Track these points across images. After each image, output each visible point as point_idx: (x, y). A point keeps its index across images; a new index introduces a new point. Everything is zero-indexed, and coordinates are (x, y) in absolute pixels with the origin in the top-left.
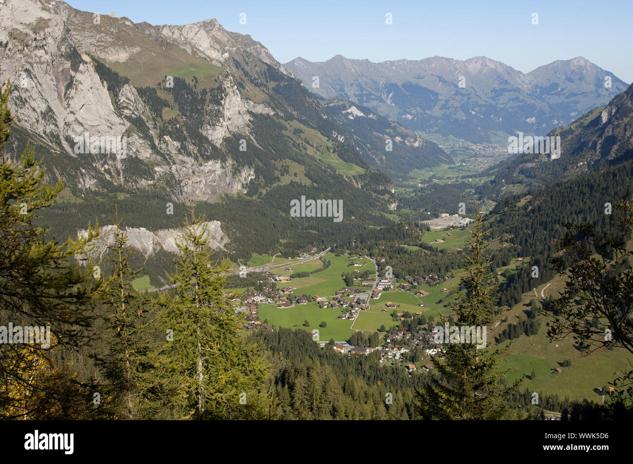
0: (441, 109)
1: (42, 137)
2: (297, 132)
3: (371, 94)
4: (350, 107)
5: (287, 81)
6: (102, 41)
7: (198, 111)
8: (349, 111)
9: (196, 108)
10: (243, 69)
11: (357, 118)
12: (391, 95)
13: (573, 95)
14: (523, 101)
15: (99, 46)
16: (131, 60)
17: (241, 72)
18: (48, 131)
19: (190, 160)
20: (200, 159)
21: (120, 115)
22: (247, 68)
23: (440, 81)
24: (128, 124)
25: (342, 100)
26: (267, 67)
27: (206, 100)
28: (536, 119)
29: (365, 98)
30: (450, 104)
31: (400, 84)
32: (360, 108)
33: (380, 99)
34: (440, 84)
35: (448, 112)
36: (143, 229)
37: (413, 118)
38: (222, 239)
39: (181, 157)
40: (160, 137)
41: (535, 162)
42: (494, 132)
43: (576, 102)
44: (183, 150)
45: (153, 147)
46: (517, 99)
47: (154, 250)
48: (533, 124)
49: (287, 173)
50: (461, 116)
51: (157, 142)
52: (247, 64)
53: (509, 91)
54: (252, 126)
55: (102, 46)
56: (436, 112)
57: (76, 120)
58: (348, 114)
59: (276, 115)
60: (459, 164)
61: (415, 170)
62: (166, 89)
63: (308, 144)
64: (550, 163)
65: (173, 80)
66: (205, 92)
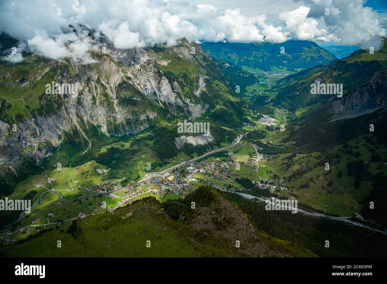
0: (253, 57)
1: (154, 101)
2: (217, 85)
4: (226, 63)
5: (210, 62)
6: (158, 58)
7: (192, 85)
8: (225, 65)
9: (191, 84)
10: (196, 58)
11: (228, 67)
12: (236, 51)
15: (158, 59)
17: (195, 59)
18: (155, 99)
19: (193, 105)
20: (196, 104)
21: (173, 91)
22: (197, 57)
24: (176, 94)
25: (223, 61)
26: (203, 57)
27: (194, 81)
28: (287, 62)
30: (257, 56)
32: (229, 63)
35: (256, 59)
37: (244, 61)
38: (212, 138)
39: (191, 104)
40: (185, 98)
41: (292, 94)
42: (272, 66)
44: (191, 102)
45: (183, 101)
47: (196, 144)
48: (286, 63)
50: (261, 60)
51: (184, 99)
52: (197, 55)
54: (206, 87)
55: (159, 59)
56: (252, 59)
57: (162, 95)
58: (225, 66)
59: (210, 79)
60: (261, 83)
61: (247, 87)
62: (181, 77)
63: (221, 89)
64: (297, 95)
65: (183, 74)
66: (193, 78)
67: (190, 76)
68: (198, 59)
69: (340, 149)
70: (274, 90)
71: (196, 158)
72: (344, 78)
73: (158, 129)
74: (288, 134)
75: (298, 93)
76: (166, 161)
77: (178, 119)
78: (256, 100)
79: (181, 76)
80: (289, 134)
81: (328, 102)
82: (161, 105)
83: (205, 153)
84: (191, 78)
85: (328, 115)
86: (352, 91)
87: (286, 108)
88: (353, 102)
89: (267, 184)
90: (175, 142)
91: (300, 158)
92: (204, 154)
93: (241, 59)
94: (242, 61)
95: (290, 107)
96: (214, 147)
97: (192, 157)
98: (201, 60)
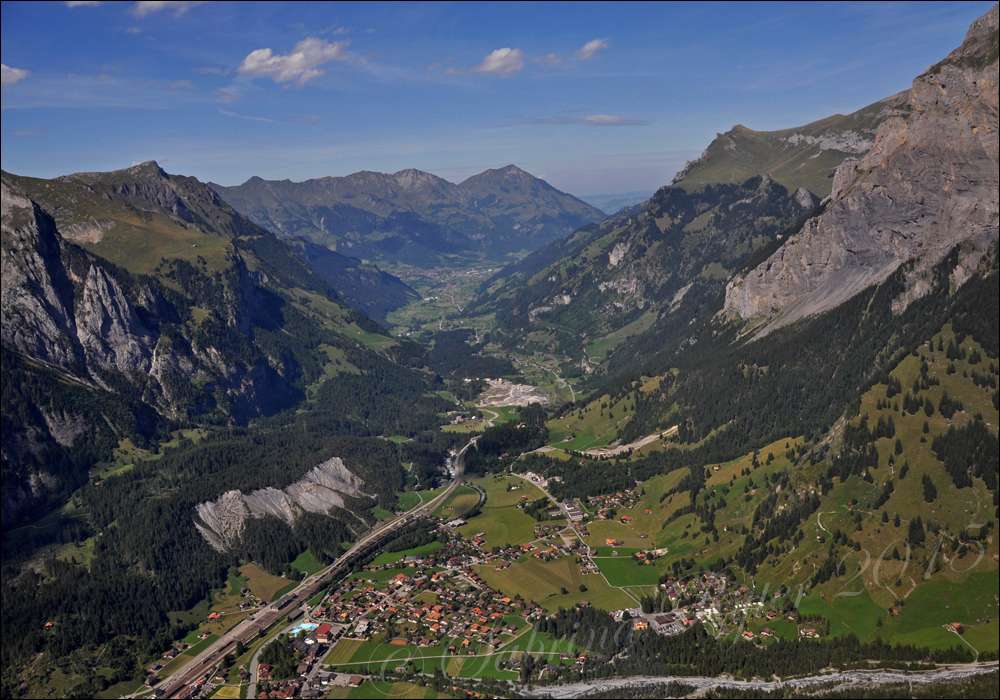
2: (305, 301)
3: (302, 221)
12: (322, 219)
13: (511, 206)
14: (464, 216)
16: (107, 239)
23: (373, 199)
24: (158, 335)
29: (295, 226)
31: (330, 206)
33: (310, 225)
34: (374, 203)
36: (270, 489)
37: (355, 246)
38: (352, 480)
41: (550, 306)
43: (517, 214)
46: (457, 215)
47: (295, 513)
48: (481, 241)
49: (329, 361)
53: (448, 206)
59: (274, 282)
60: (428, 299)
61: (390, 314)
62: (168, 276)
63: (321, 314)
64: (567, 306)
65: (174, 263)
66: (218, 276)
67: (205, 269)
68: (214, 227)
69: (881, 403)
70: (478, 309)
71: (312, 577)
72: (694, 233)
73: (104, 484)
74: (625, 410)
75: (567, 299)
76: (179, 621)
77: (186, 430)
78: (436, 346)
79: (166, 270)
80: (632, 409)
81: (674, 305)
82: (102, 384)
83: (345, 544)
84: (208, 274)
85: (726, 326)
86: (779, 237)
87: (545, 350)
88: (801, 266)
89: (671, 608)
90: (198, 526)
91: (735, 478)
92: (344, 552)
93: (346, 240)
94: (350, 245)
95: (558, 343)
96: (377, 511)
97: (299, 577)
98: (224, 228)
